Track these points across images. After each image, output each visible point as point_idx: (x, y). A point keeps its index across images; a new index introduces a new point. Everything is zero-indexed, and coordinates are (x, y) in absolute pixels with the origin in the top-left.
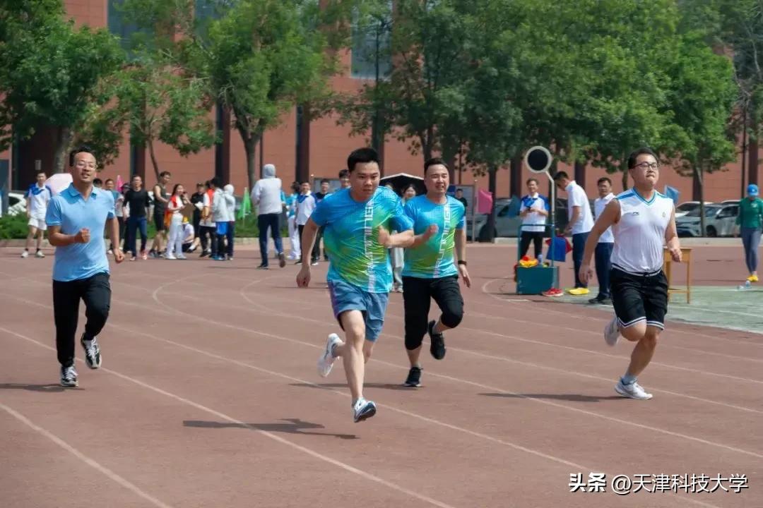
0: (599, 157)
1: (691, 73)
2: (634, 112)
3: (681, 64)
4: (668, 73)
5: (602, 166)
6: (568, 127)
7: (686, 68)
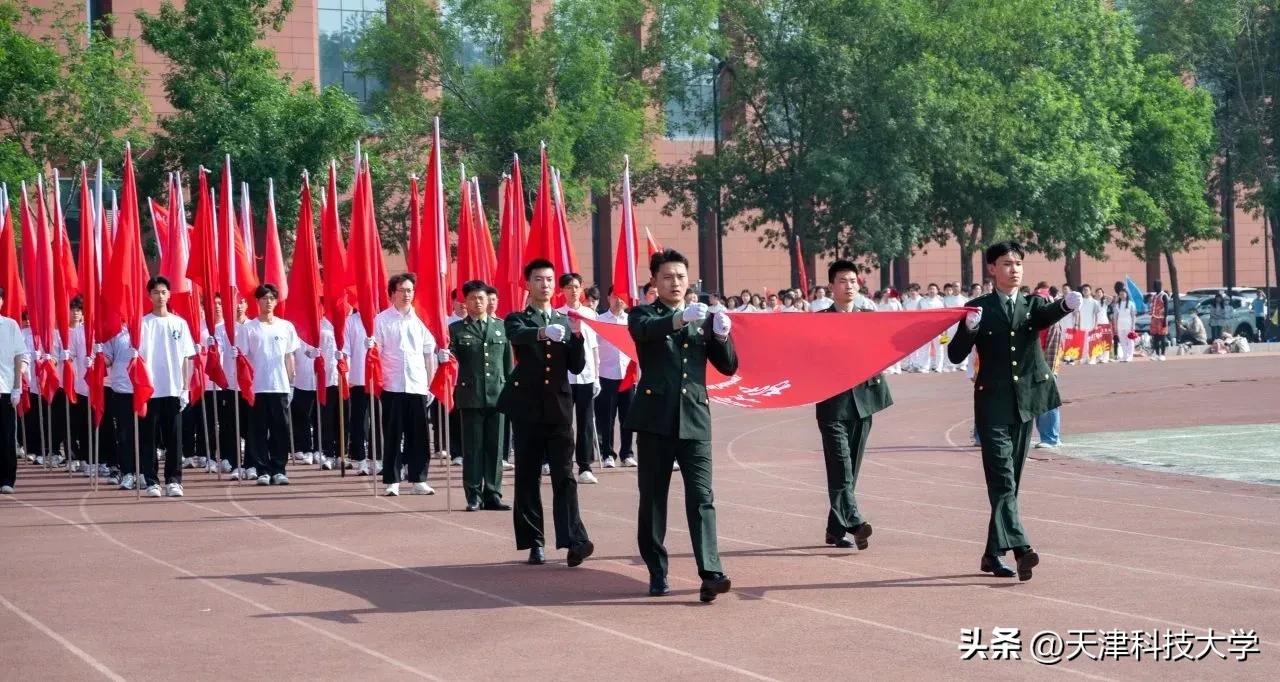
0: (1035, 239)
1: (1154, 113)
2: (1084, 171)
3: (1140, 103)
4: (1124, 117)
5: (1040, 251)
6: (989, 198)
7: (1147, 107)
